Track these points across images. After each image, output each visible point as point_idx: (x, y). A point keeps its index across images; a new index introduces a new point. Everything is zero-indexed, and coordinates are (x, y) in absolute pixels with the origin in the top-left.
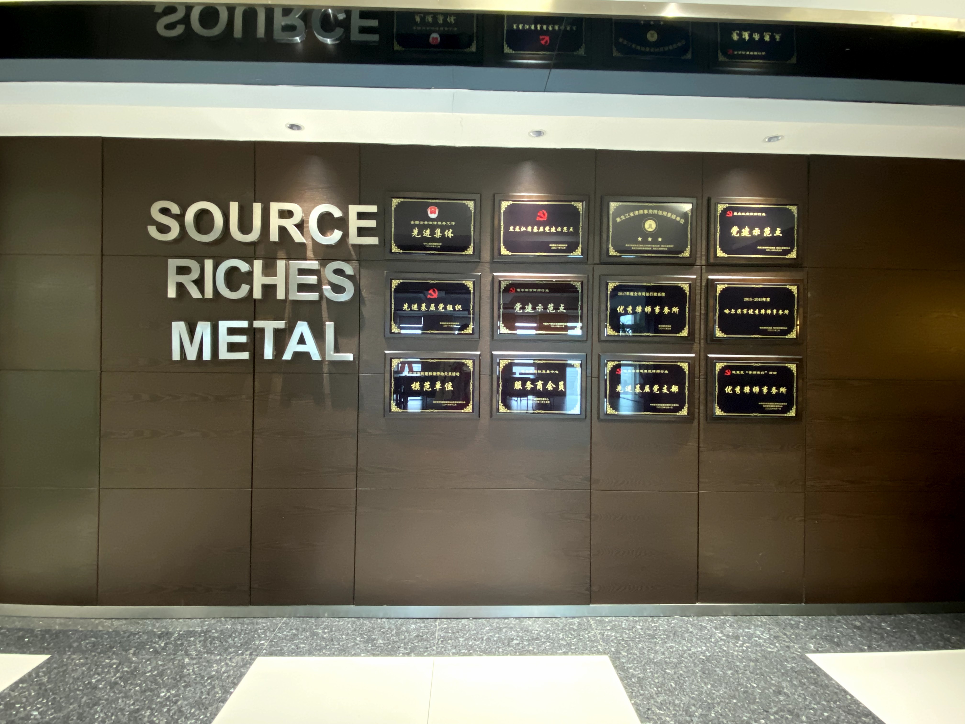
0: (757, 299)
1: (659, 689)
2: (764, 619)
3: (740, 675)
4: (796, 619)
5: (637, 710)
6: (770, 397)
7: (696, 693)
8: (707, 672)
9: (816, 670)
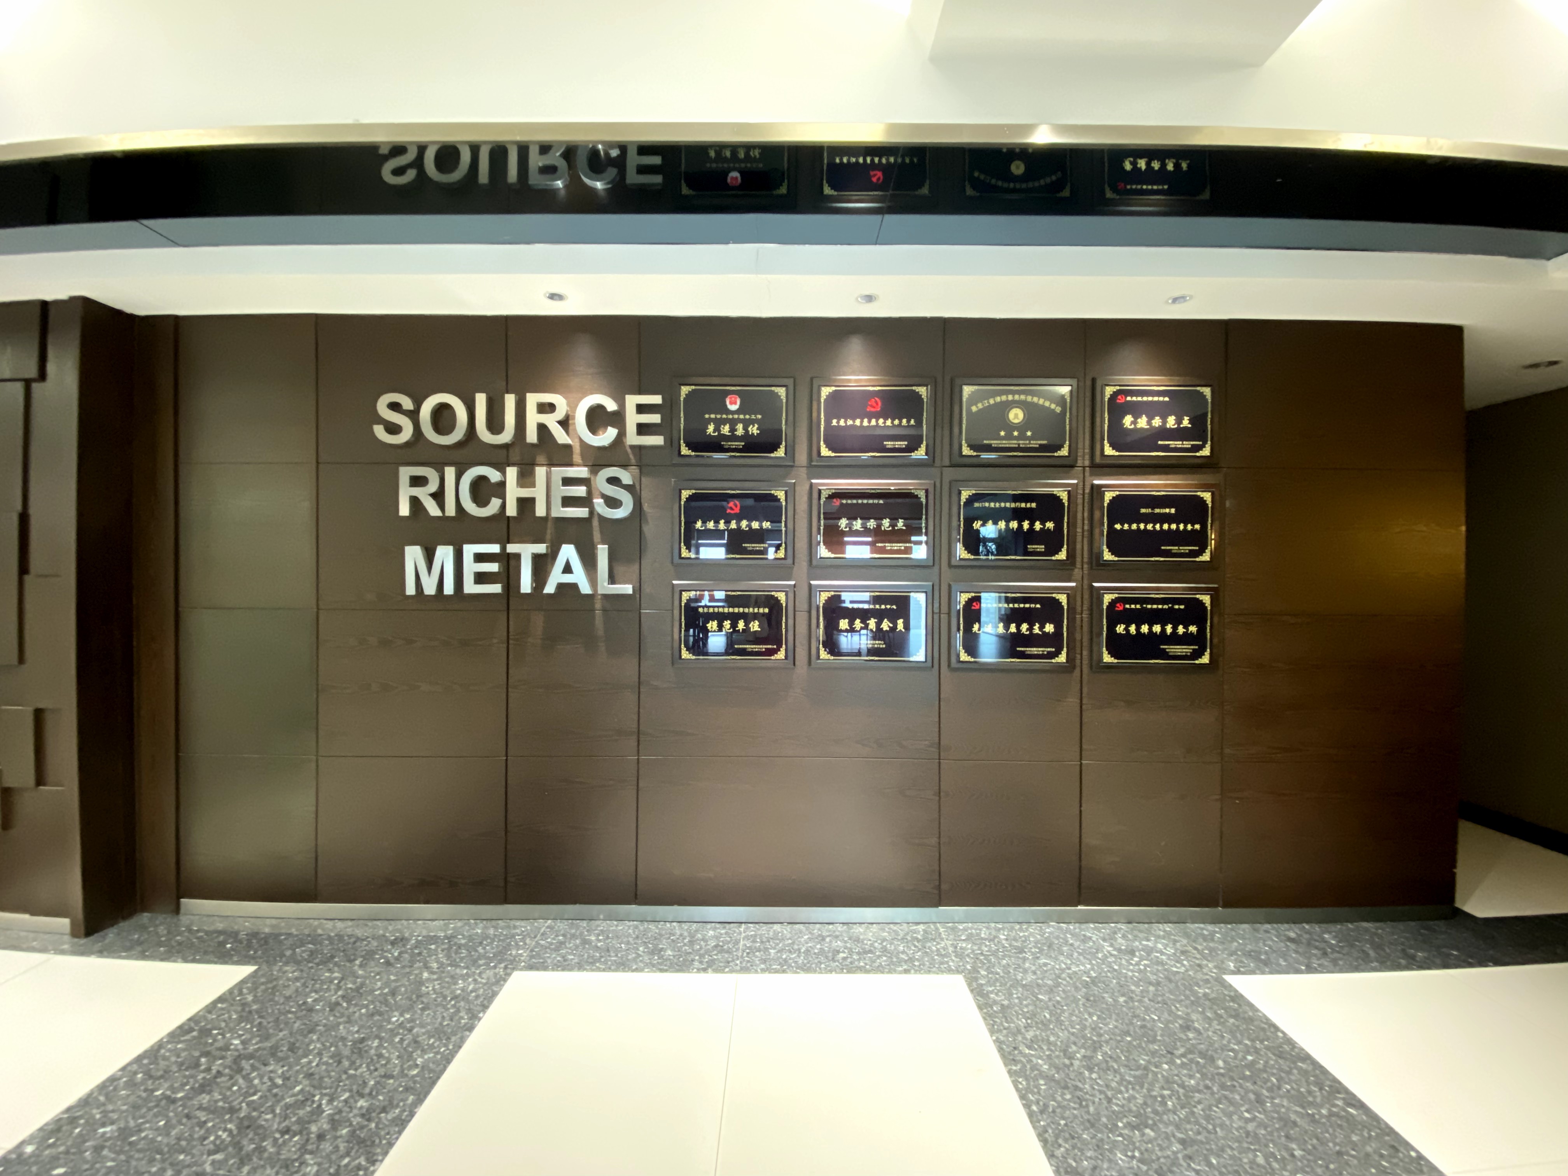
0: (1157, 511)
1: (1029, 1021)
2: (1168, 927)
3: (1136, 1004)
4: (1210, 927)
5: (1000, 1050)
6: (1175, 639)
7: (1078, 1027)
8: (1092, 998)
9: (1238, 997)
